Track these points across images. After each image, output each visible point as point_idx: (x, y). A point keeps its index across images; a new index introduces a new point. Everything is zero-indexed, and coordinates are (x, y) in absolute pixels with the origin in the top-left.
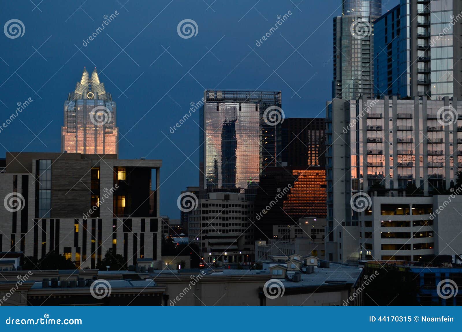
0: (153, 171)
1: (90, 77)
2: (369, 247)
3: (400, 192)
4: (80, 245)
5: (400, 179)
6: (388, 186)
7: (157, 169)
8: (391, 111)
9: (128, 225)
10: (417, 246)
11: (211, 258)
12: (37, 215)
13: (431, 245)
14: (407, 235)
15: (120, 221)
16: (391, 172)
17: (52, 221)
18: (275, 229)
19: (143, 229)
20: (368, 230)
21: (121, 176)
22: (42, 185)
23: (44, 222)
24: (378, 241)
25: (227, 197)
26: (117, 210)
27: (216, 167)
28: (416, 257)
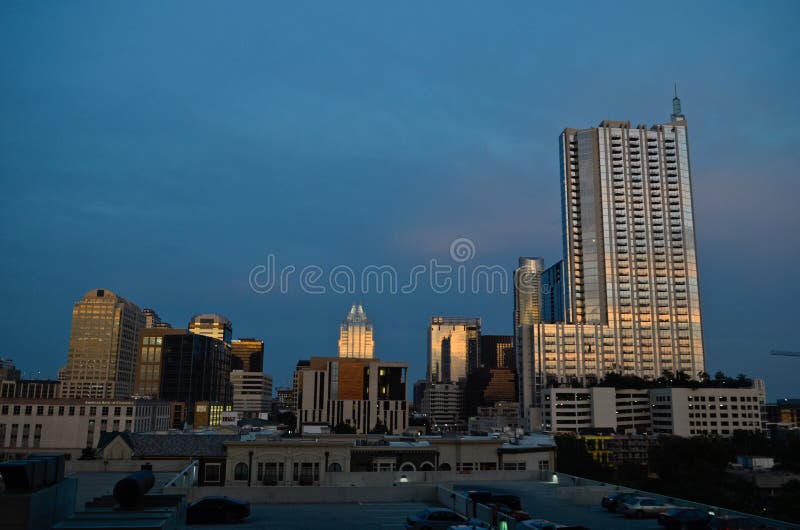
0: (403, 370)
1: (357, 308)
2: (549, 422)
3: (568, 385)
4: (356, 418)
5: (567, 376)
6: (560, 382)
7: (406, 368)
8: (560, 331)
9: (387, 406)
10: (580, 422)
11: (436, 428)
12: (329, 397)
13: (589, 421)
14: (573, 414)
15: (382, 403)
16: (562, 372)
17: (339, 403)
18: (479, 409)
19: (397, 408)
20: (548, 410)
21: (382, 373)
22: (333, 378)
23: (334, 402)
24: (554, 418)
25: (447, 388)
26: (380, 396)
27: (437, 368)
28: (580, 429)
